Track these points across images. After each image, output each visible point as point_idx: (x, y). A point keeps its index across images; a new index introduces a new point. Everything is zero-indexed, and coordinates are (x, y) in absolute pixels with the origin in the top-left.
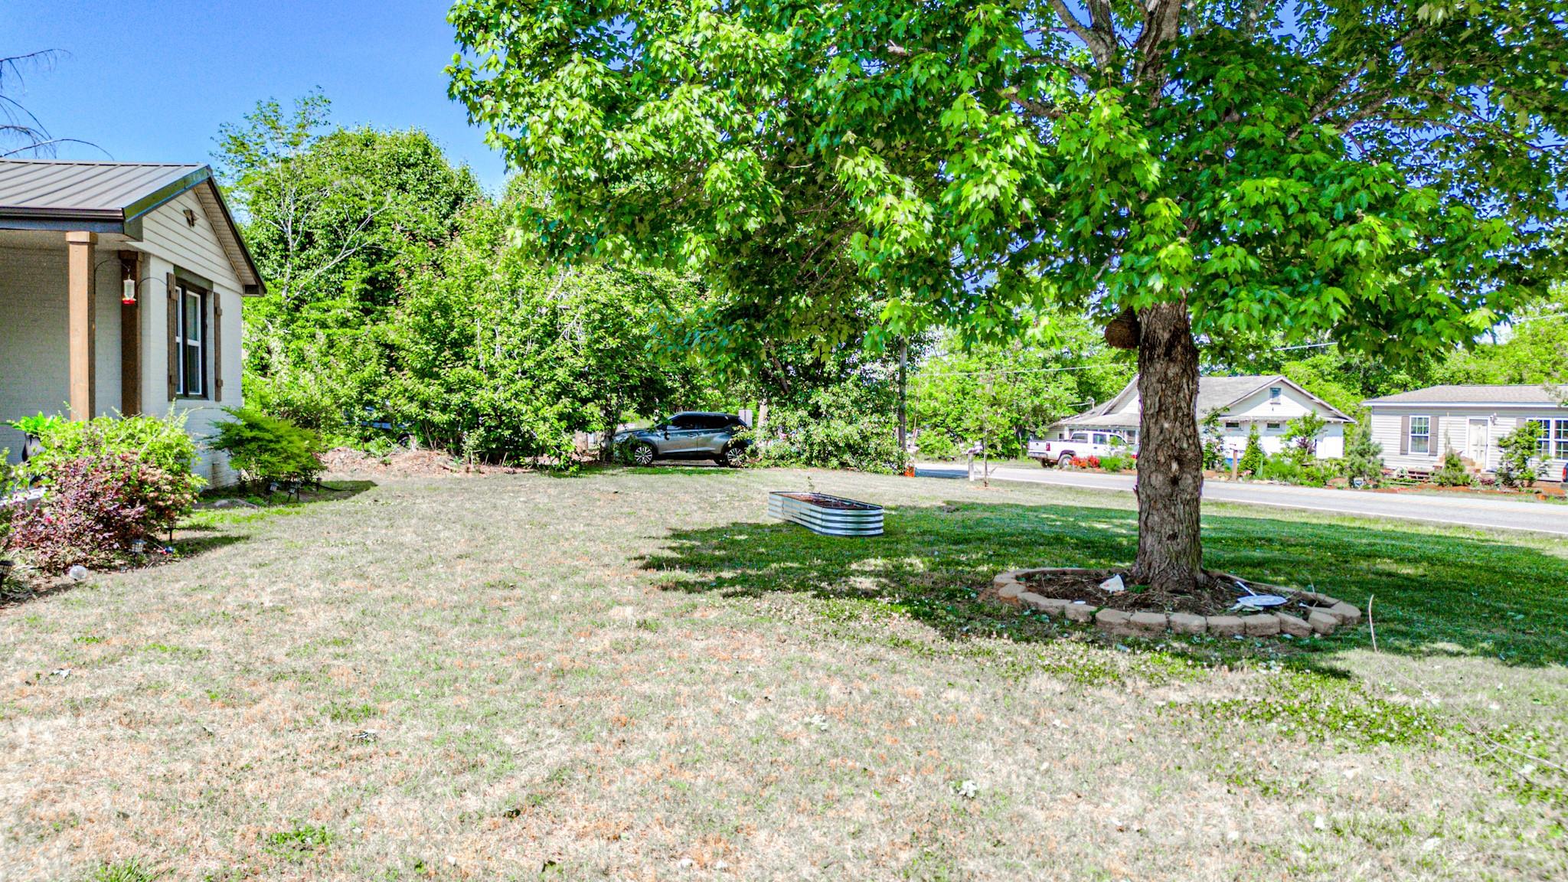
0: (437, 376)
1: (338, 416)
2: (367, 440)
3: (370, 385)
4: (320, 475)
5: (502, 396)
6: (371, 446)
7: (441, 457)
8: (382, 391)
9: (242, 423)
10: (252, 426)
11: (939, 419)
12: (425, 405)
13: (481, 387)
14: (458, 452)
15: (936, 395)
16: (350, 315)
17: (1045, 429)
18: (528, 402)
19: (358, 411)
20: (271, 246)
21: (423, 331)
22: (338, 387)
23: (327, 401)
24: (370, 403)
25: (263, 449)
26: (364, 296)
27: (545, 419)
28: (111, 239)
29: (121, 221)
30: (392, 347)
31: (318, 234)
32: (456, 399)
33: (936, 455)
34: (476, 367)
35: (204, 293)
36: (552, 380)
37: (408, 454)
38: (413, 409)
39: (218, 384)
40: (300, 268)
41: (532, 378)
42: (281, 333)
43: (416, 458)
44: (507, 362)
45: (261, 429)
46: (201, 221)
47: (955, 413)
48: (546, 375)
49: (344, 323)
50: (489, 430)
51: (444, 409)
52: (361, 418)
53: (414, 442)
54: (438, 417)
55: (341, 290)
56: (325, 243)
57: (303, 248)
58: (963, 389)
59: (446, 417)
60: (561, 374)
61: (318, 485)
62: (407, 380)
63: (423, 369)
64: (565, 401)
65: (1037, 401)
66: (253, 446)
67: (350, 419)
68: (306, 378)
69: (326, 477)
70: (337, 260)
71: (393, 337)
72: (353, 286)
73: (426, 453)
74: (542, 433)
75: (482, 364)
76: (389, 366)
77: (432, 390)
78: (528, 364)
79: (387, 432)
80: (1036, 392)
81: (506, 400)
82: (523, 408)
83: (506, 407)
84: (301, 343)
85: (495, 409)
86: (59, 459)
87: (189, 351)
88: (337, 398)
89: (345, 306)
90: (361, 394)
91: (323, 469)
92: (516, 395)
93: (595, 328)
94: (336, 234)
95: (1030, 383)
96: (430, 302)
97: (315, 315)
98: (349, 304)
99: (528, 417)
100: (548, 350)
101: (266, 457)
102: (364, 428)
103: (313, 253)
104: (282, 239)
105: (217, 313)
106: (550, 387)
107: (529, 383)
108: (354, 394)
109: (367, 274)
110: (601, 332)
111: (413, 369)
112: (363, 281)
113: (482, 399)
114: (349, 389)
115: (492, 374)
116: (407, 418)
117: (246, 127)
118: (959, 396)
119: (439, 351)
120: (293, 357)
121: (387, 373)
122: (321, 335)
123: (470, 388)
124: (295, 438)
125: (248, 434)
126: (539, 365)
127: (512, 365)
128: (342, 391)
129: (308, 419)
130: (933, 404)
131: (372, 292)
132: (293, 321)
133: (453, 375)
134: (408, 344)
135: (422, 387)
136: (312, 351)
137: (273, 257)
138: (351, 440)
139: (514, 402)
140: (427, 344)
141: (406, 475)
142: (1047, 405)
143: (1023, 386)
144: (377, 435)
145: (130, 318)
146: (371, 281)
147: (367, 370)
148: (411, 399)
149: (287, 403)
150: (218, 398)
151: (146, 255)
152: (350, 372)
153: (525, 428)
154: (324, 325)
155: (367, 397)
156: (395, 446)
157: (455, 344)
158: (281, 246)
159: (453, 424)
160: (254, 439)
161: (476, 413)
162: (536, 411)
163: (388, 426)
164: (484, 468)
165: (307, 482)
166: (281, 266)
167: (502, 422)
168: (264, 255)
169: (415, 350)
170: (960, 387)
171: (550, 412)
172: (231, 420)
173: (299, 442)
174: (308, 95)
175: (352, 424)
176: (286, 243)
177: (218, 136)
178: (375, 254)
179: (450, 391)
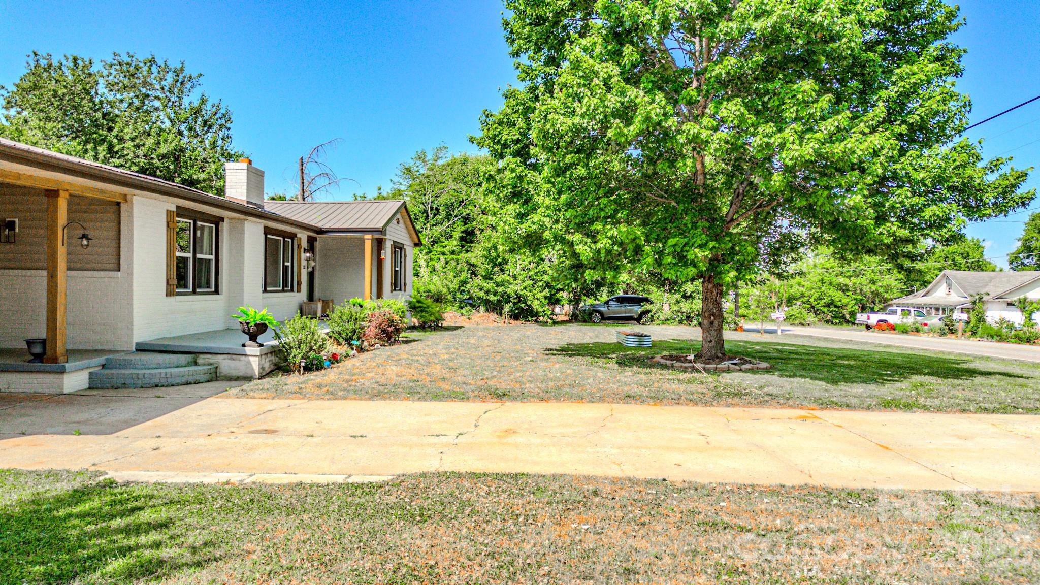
0: (492, 279)
1: (450, 297)
2: (462, 308)
3: (464, 283)
4: (443, 322)
5: (519, 288)
6: (463, 311)
7: (493, 316)
8: (468, 286)
9: (415, 300)
10: (419, 302)
11: (805, 299)
12: (487, 292)
13: (511, 284)
14: (501, 314)
15: (803, 283)
16: (455, 248)
17: (881, 306)
18: (530, 291)
19: (458, 295)
20: (420, 215)
21: (487, 258)
22: (450, 284)
23: (445, 290)
24: (463, 291)
25: (422, 311)
26: (462, 239)
27: (538, 299)
28: (377, 236)
29: (381, 231)
30: (473, 265)
31: (441, 208)
32: (500, 289)
33: (797, 322)
34: (509, 275)
35: (401, 249)
36: (542, 280)
37: (479, 315)
38: (481, 294)
39: (405, 285)
40: (433, 225)
41: (533, 280)
42: (425, 258)
43: (483, 316)
44: (522, 272)
45: (422, 303)
46: (401, 221)
47: (816, 295)
48: (539, 278)
49: (453, 253)
50: (514, 304)
51: (495, 294)
52: (459, 298)
53: (482, 309)
54: (492, 298)
55: (451, 236)
56: (444, 213)
57: (435, 215)
58: (822, 280)
59: (495, 298)
60: (546, 278)
61: (441, 327)
62: (479, 281)
63: (486, 275)
64: (547, 290)
65: (874, 288)
66: (419, 309)
67: (455, 298)
68: (436, 278)
69: (445, 324)
70: (450, 223)
71: (473, 261)
72: (457, 234)
73: (487, 314)
74: (536, 306)
75: (511, 274)
76: (471, 274)
77: (490, 285)
78: (531, 273)
79: (471, 305)
80: (873, 282)
81: (521, 290)
82: (528, 294)
83: (522, 293)
84: (434, 263)
85: (516, 294)
86: (369, 312)
87: (396, 272)
88: (449, 289)
89: (453, 244)
90: (459, 287)
91: (444, 320)
92: (525, 288)
93: (561, 257)
94: (450, 207)
95: (868, 276)
96: (489, 245)
97: (440, 249)
98: (455, 243)
99: (530, 298)
100: (540, 267)
101: (423, 314)
102: (461, 302)
103: (439, 217)
104: (425, 211)
105: (405, 256)
106: (540, 284)
107: (531, 282)
108: (457, 287)
109: (463, 228)
110: (563, 259)
111: (482, 276)
112: (462, 232)
113: (510, 290)
114: (454, 286)
115: (515, 278)
116: (479, 298)
117: (412, 163)
118: (819, 284)
119: (493, 267)
120: (429, 269)
121: (471, 278)
122: (442, 258)
123: (507, 285)
124: (434, 306)
125: (418, 305)
126: (536, 274)
127: (524, 274)
128: (451, 286)
129: (438, 298)
130: (801, 289)
131: (466, 237)
132: (431, 252)
133: (499, 278)
134: (480, 264)
135: (485, 284)
136: (438, 266)
137: (421, 220)
138: (455, 308)
139: (524, 291)
140: (488, 264)
141: (478, 324)
142: (881, 290)
143: (865, 278)
144: (466, 306)
145: (380, 263)
146: (465, 232)
147: (462, 276)
148: (481, 290)
149: (429, 291)
150: (405, 291)
151: (386, 239)
152: (455, 277)
153: (529, 303)
154: (443, 254)
155: (462, 288)
156: (474, 311)
157: (500, 264)
158: (425, 215)
159: (499, 301)
160: (420, 307)
161: (509, 297)
162: (534, 296)
163: (471, 301)
164: (512, 321)
165: (437, 325)
166: (425, 224)
167: (520, 300)
168: (417, 219)
169: (483, 267)
170: (820, 278)
171: (540, 295)
172: (412, 299)
173: (435, 308)
174: (438, 147)
175: (455, 301)
176: (427, 213)
177: (399, 167)
178: (466, 220)
179: (497, 286)
